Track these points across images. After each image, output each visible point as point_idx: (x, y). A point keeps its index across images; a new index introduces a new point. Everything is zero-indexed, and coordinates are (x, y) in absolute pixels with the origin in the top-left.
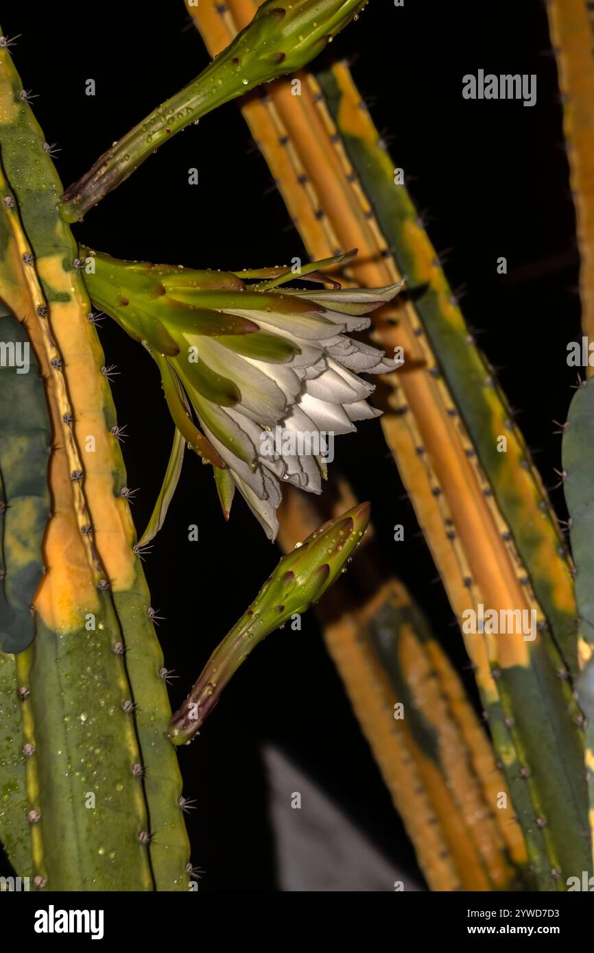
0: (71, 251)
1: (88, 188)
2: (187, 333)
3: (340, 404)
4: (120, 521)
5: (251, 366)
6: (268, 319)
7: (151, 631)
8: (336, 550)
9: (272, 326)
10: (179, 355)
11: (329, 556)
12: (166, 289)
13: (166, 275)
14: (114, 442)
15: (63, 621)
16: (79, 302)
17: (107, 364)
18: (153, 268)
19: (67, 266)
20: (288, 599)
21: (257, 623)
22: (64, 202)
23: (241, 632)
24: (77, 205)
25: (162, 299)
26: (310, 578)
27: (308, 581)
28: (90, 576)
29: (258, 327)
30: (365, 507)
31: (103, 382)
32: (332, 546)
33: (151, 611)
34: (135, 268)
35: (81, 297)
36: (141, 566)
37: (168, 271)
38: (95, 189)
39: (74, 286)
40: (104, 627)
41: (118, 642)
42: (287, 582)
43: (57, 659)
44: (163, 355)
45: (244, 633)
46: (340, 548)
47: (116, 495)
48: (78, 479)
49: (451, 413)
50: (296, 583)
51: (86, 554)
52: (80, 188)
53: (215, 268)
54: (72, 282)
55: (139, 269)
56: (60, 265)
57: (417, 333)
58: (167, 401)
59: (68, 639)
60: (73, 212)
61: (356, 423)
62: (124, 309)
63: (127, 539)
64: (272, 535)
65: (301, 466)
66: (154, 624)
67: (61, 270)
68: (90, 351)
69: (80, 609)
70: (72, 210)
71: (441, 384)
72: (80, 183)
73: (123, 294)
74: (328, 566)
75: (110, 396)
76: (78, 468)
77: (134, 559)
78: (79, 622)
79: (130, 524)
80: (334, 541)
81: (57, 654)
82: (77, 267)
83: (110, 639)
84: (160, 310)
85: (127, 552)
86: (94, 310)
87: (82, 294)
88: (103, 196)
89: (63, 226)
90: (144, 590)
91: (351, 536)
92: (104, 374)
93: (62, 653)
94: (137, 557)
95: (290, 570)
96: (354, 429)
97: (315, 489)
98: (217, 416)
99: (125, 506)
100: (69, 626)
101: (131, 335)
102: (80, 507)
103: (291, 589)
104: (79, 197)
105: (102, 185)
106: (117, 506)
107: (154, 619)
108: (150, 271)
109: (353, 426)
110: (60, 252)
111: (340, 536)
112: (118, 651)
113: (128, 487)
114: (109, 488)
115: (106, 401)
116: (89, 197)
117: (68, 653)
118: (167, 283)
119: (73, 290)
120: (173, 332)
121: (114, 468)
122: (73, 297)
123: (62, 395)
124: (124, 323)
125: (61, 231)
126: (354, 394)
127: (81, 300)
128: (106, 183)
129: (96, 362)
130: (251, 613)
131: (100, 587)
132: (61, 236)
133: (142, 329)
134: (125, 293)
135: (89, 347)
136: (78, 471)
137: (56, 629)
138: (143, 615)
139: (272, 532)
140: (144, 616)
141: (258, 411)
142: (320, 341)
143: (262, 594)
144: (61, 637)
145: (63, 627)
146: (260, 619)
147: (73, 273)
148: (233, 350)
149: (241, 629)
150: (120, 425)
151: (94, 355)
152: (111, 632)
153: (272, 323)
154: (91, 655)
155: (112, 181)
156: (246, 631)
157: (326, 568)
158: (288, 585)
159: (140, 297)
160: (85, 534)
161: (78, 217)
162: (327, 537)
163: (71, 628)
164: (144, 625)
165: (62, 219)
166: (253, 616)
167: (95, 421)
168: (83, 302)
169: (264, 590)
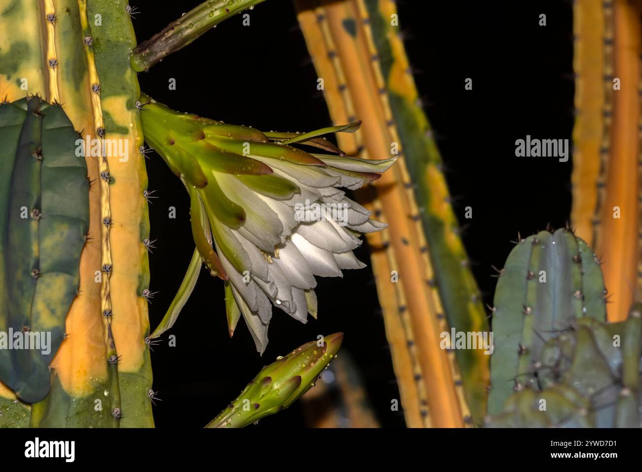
0: (135, 94)
1: (156, 45)
2: (215, 170)
3: (332, 251)
4: (138, 316)
5: (261, 200)
6: (280, 167)
7: (149, 408)
8: (308, 366)
9: (284, 173)
10: (206, 187)
11: (303, 369)
12: (206, 135)
13: (208, 125)
14: (144, 251)
15: (78, 387)
16: (134, 136)
17: (149, 190)
18: (199, 120)
19: (130, 106)
20: (264, 399)
21: (236, 415)
22: (135, 53)
23: (222, 421)
24: (145, 57)
25: (201, 143)
26: (284, 385)
27: (281, 387)
28: (104, 352)
29: (272, 171)
30: (338, 336)
31: (144, 202)
32: (306, 362)
33: (152, 393)
34: (185, 117)
35: (137, 132)
36: (149, 355)
37: (210, 123)
38: (162, 47)
39: (133, 123)
40: (108, 394)
41: (117, 407)
42: (264, 386)
43: (67, 418)
44: (194, 187)
45: (223, 422)
46: (313, 364)
47: (139, 294)
48: (107, 271)
49: (439, 317)
50: (271, 388)
51: (104, 333)
52: (150, 44)
53: (247, 125)
54: (132, 120)
55: (188, 118)
56: (125, 105)
57: (422, 250)
58: (192, 223)
59: (79, 403)
60: (141, 62)
61: (344, 271)
62: (170, 148)
63: (141, 331)
64: (261, 349)
65: (291, 295)
66: (152, 403)
67: (125, 108)
68: (137, 176)
69: (92, 379)
70: (141, 61)
71: (435, 294)
72: (149, 41)
73: (171, 136)
74: (300, 377)
75: (147, 215)
76: (109, 262)
77: (145, 348)
78: (90, 389)
79: (146, 320)
80: (308, 357)
81: (68, 414)
82: (137, 107)
83: (111, 404)
84: (197, 150)
85: (139, 341)
86: (145, 144)
87: (138, 130)
88: (167, 53)
89: (132, 74)
90: (149, 376)
91: (323, 356)
92: (145, 196)
93: (72, 413)
94: (147, 347)
95: (269, 376)
96: (341, 275)
97: (301, 318)
98: (228, 237)
99: (145, 304)
100: (81, 392)
101: (173, 170)
102: (105, 294)
103: (267, 391)
104: (147, 51)
105: (167, 45)
106: (138, 303)
107: (153, 399)
108: (196, 121)
109: (340, 272)
110: (126, 93)
111: (314, 355)
112: (116, 415)
113: (149, 290)
114: (134, 288)
115: (143, 218)
116: (156, 53)
117: (77, 414)
118: (207, 132)
119: (131, 125)
120: (205, 168)
121: (141, 272)
122: (131, 131)
123: (105, 202)
124: (169, 159)
125: (130, 78)
126: (344, 245)
127: (136, 135)
128: (171, 43)
129: (140, 186)
130: (232, 406)
131: (109, 360)
132: (129, 81)
133: (181, 165)
134: (173, 135)
135: (137, 173)
136: (108, 265)
137: (71, 393)
138: (144, 394)
139: (261, 346)
140: (145, 396)
141: (260, 236)
142: (320, 190)
143: (244, 392)
144: (74, 400)
145: (77, 392)
146: (239, 412)
147: (134, 112)
148: (249, 187)
149: (222, 418)
150: (151, 240)
151: (140, 180)
152: (113, 398)
153: (283, 169)
154: (94, 417)
155: (175, 43)
156: (226, 420)
157: (298, 379)
158: (266, 388)
159: (184, 139)
160: (105, 317)
161: (143, 67)
162: (303, 354)
163: (84, 393)
164: (143, 403)
165: (132, 67)
166: (234, 409)
167: (132, 233)
168: (138, 136)
169: (245, 390)
